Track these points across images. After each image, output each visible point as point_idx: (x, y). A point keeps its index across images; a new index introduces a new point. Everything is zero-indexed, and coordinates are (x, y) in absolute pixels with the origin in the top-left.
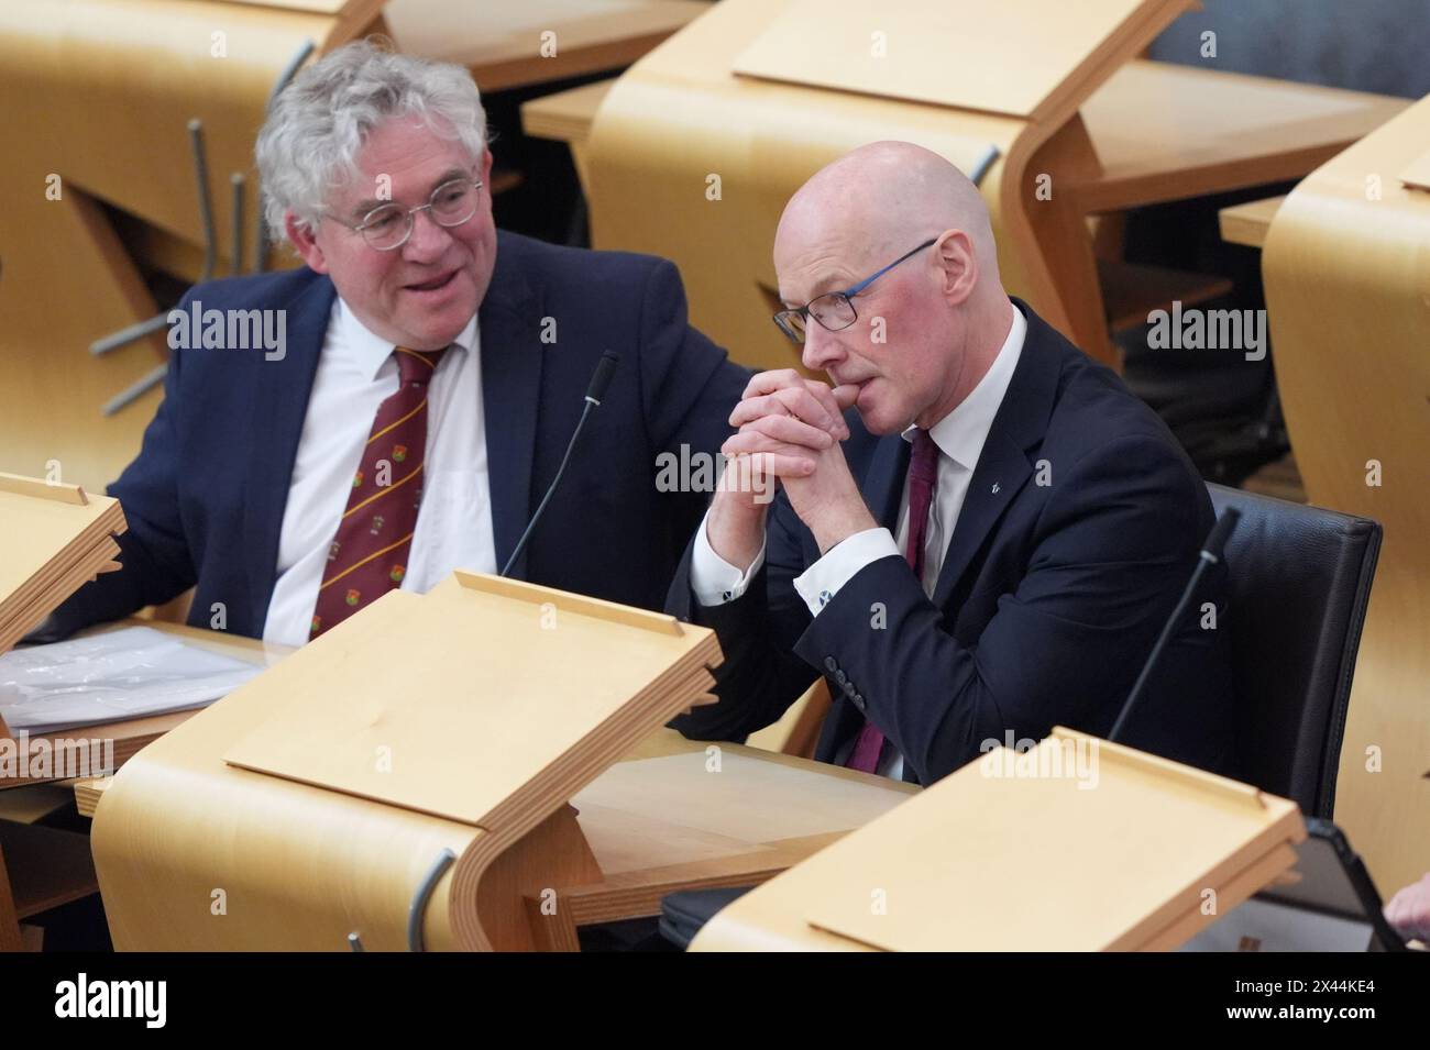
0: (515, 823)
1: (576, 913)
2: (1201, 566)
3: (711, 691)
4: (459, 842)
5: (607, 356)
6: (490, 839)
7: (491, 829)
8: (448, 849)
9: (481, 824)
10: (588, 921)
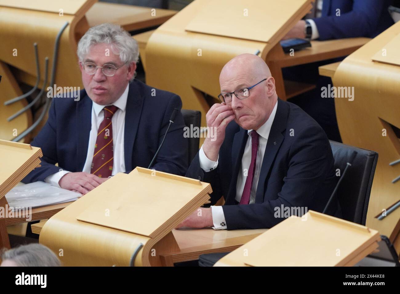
0: (158, 236)
1: (173, 260)
2: (347, 167)
3: (209, 200)
4: (144, 241)
5: (175, 110)
6: (152, 241)
7: (153, 238)
8: (141, 243)
9: (150, 236)
10: (176, 262)
